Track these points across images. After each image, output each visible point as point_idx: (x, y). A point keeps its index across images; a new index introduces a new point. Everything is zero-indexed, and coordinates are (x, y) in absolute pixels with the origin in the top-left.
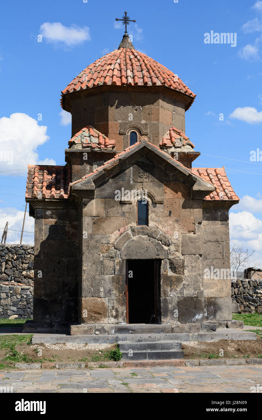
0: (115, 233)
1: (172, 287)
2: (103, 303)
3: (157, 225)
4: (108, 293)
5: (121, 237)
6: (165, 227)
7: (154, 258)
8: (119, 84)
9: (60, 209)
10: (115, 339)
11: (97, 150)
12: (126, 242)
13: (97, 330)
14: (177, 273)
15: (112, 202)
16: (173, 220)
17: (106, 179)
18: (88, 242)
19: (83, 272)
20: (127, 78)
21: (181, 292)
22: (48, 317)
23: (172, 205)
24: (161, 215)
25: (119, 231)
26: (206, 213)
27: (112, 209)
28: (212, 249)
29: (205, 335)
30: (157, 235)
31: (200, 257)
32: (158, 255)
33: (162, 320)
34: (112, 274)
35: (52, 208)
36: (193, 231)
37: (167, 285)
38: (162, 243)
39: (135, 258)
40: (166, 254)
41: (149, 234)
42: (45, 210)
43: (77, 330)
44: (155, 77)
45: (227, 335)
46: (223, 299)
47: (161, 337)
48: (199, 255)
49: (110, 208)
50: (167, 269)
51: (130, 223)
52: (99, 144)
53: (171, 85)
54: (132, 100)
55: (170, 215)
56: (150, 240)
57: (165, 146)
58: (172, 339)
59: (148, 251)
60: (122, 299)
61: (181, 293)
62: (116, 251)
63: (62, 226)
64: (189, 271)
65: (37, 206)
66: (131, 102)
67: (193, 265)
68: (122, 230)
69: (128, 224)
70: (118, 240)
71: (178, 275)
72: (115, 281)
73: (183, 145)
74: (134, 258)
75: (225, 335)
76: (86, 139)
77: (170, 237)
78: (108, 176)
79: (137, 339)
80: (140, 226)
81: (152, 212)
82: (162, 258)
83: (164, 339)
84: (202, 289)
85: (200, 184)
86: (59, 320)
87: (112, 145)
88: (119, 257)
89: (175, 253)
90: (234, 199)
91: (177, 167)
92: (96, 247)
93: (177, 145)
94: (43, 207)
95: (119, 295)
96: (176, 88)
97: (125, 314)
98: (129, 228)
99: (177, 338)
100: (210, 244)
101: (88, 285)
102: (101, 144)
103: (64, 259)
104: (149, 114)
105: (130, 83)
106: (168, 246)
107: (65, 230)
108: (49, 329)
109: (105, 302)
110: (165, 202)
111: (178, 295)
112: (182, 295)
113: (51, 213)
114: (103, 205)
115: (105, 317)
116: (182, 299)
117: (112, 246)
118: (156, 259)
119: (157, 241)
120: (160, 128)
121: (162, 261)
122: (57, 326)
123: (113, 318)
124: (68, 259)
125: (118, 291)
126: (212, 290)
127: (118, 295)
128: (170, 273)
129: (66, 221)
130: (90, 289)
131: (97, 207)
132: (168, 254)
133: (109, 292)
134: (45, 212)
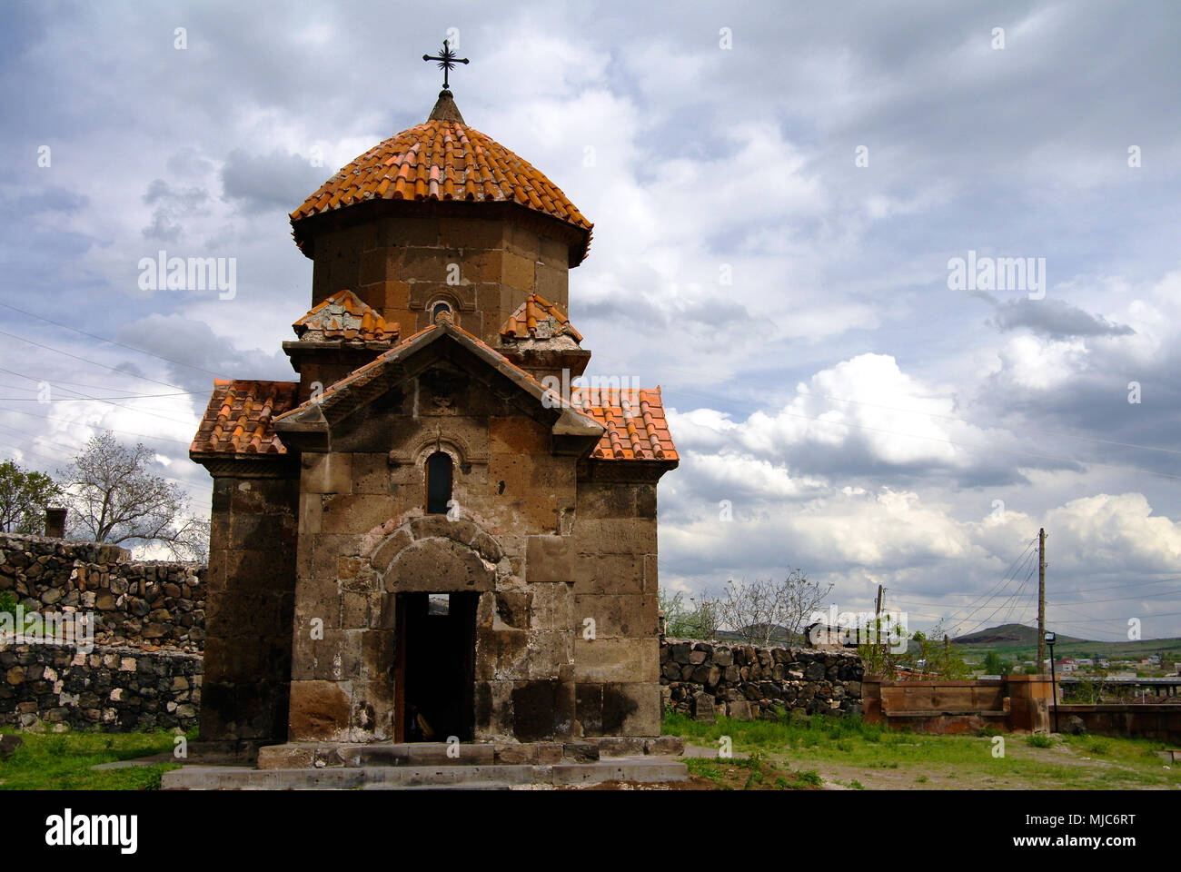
0: (373, 531)
1: (502, 657)
2: (340, 695)
3: (471, 513)
4: (352, 670)
5: (387, 541)
6: (488, 518)
7: (462, 589)
8: (408, 196)
9: (271, 478)
10: (357, 778)
11: (357, 345)
12: (397, 553)
13: (321, 757)
14: (516, 624)
15: (369, 461)
16: (508, 503)
17: (357, 408)
18: (310, 552)
19: (295, 621)
20: (428, 183)
21: (522, 668)
22: (233, 726)
23: (507, 467)
24: (480, 491)
25: (383, 527)
26: (606, 489)
27: (367, 477)
28: (617, 572)
29: (569, 769)
30: (470, 537)
31: (568, 589)
32: (471, 583)
33: (478, 733)
34: (364, 627)
35: (252, 475)
36: (553, 529)
37: (490, 652)
38: (480, 554)
39: (417, 590)
40: (490, 581)
41: (452, 535)
42: (236, 480)
43: (273, 757)
44: (493, 183)
45: (620, 770)
46: (639, 687)
47: (465, 773)
48: (567, 583)
49: (364, 474)
50: (489, 615)
51: (408, 508)
52: (362, 331)
53: (527, 202)
54: (440, 235)
55: (501, 492)
56: (452, 548)
57: (513, 338)
58: (490, 778)
59: (448, 574)
60: (383, 684)
61: (521, 672)
62: (375, 574)
63: (275, 517)
64: (541, 621)
65: (218, 470)
66: (439, 237)
67: (552, 605)
68: (389, 524)
69: (404, 512)
70: (378, 549)
71: (518, 630)
72: (370, 641)
73: (554, 336)
74: (415, 589)
75: (617, 769)
76: (334, 320)
77: (501, 542)
78: (360, 402)
79: (410, 778)
80: (431, 517)
81: (461, 483)
82: (479, 590)
83: (472, 779)
84: (571, 661)
85: (569, 422)
86: (259, 735)
87: (390, 335)
88: (382, 586)
89: (511, 578)
90: (667, 458)
91: (517, 382)
92: (328, 565)
93: (540, 334)
94: (232, 474)
95: (378, 676)
96: (540, 208)
97: (390, 719)
98: (406, 520)
99: (502, 776)
100: (612, 559)
101: (307, 652)
102: (367, 332)
103: (275, 594)
104: (478, 266)
105: (434, 195)
106: (496, 561)
107: (282, 526)
108: (231, 755)
109: (344, 690)
110: (491, 462)
111: (516, 677)
112: (524, 676)
113: (249, 488)
114: (347, 468)
115: (343, 726)
116: (524, 685)
117: (367, 562)
118: (467, 592)
119: (470, 551)
120: (502, 298)
121: (481, 597)
122: (251, 748)
123: (361, 729)
124: (284, 592)
125: (375, 665)
126: (615, 667)
127: (374, 676)
128: (499, 625)
129: (285, 505)
130: (311, 661)
131: (333, 472)
132: (494, 580)
133: (354, 668)
134: (237, 485)
